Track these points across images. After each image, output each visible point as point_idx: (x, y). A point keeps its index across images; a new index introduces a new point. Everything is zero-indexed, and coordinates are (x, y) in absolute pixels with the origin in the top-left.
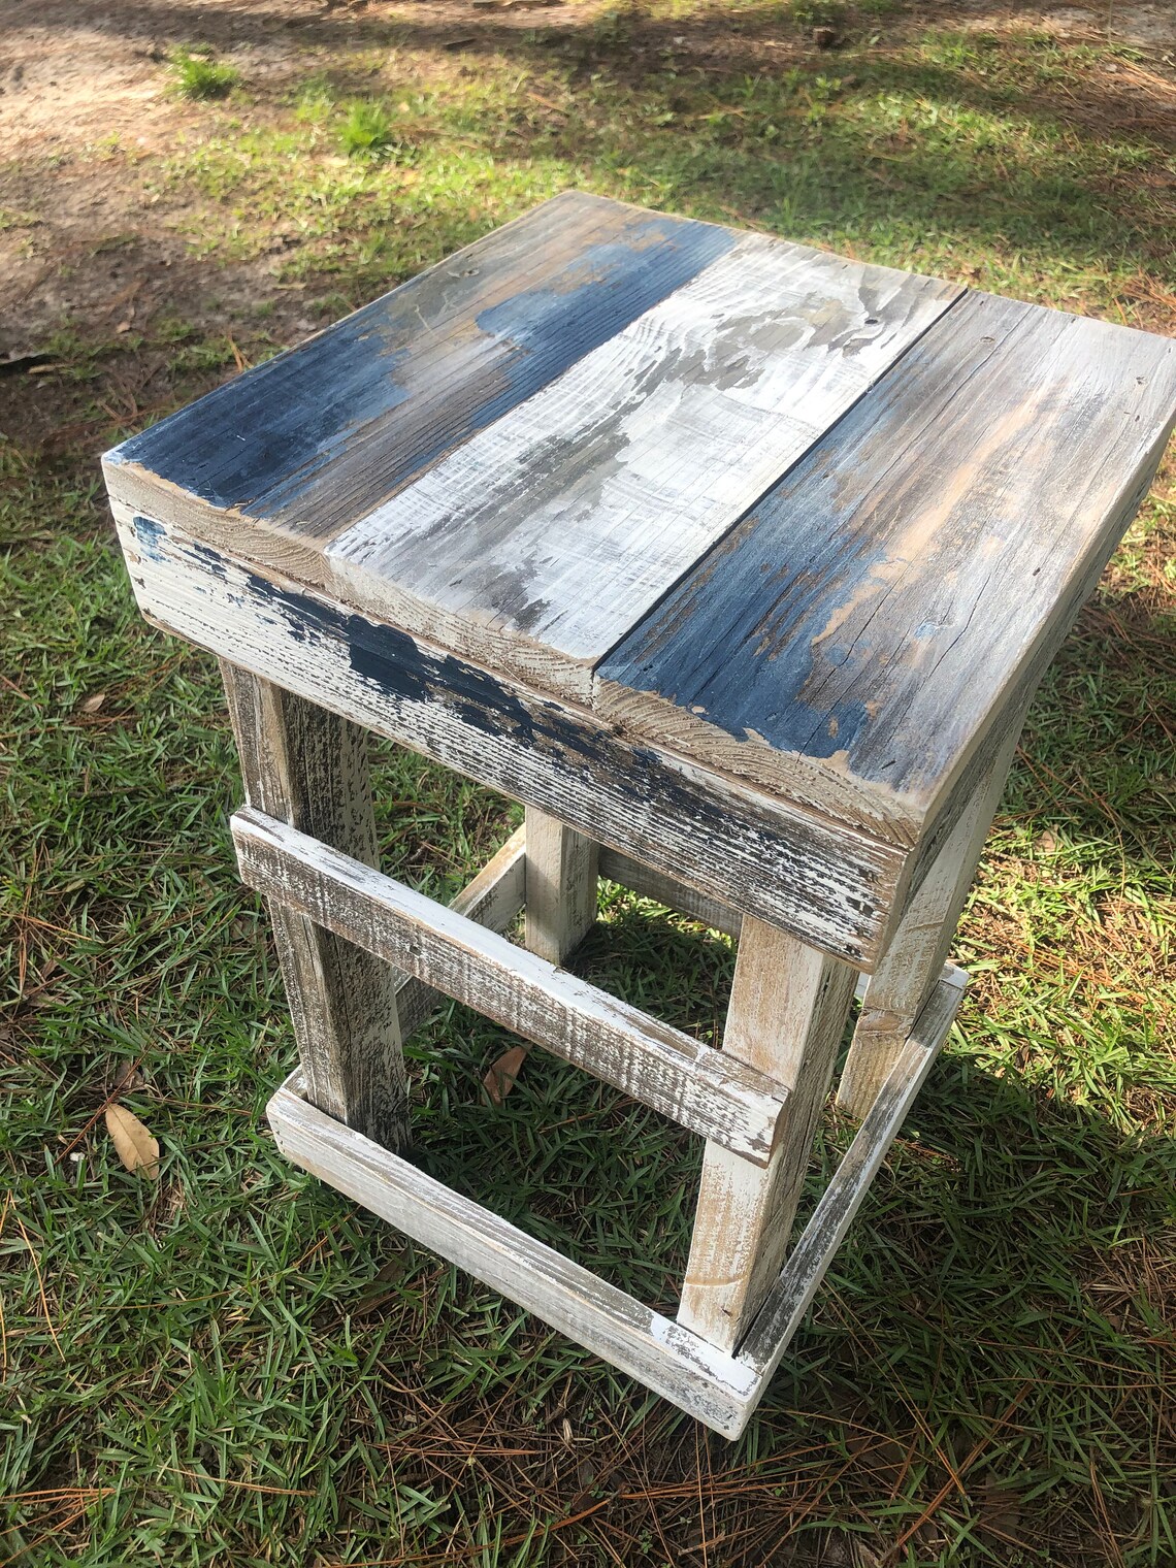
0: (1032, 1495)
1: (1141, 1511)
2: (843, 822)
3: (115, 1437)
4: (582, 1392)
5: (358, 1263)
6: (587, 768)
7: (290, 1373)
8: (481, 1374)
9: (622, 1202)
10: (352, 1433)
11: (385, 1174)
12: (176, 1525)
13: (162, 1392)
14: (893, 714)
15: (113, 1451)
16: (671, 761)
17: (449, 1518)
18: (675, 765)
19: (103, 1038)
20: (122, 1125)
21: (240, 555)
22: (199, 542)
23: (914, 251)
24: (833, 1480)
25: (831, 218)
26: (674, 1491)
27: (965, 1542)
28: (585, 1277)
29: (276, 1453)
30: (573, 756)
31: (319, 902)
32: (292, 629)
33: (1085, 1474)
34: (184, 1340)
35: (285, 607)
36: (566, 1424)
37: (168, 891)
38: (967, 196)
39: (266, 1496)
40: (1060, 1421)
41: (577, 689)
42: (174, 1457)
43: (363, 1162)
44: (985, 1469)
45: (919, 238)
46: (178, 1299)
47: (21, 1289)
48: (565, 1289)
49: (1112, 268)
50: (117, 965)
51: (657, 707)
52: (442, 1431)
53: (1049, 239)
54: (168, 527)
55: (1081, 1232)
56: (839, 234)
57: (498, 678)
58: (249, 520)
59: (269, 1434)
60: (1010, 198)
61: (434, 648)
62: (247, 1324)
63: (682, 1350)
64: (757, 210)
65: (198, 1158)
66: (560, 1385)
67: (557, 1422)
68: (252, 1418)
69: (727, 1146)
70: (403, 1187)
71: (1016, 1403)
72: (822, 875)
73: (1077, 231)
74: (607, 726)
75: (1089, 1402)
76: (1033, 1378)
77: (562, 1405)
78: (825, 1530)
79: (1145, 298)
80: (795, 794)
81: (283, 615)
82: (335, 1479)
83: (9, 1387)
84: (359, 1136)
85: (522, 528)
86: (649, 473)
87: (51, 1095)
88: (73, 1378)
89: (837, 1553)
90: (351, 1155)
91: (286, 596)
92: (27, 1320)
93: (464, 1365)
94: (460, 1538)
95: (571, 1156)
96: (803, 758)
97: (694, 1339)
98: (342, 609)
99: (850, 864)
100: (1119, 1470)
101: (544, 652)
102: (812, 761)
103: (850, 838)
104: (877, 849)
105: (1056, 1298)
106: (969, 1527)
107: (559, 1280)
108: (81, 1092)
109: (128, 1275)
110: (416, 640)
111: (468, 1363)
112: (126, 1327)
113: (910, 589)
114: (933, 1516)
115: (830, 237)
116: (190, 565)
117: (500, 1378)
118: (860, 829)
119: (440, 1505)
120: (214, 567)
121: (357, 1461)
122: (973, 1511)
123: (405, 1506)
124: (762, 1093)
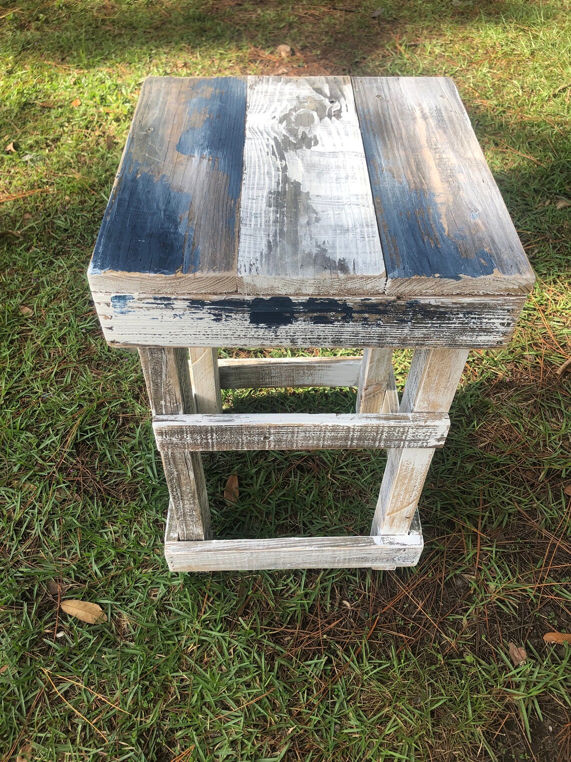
0: (504, 524)
1: (535, 509)
2: (501, 295)
3: (178, 726)
4: (341, 587)
5: (225, 597)
6: (380, 320)
7: (230, 654)
8: (302, 605)
9: (310, 511)
10: (271, 659)
11: (236, 549)
12: (231, 739)
13: (184, 697)
14: (495, 249)
15: (180, 733)
16: (423, 301)
17: (329, 662)
18: (427, 302)
19: (30, 578)
20: (73, 608)
21: (184, 294)
22: (157, 296)
23: (151, 62)
24: (444, 560)
25: (102, 55)
26: (397, 599)
27: (496, 552)
28: (340, 539)
29: (248, 686)
30: (372, 317)
31: (210, 441)
32: (215, 317)
33: (514, 508)
34: (178, 671)
35: (210, 309)
36: (345, 602)
37: (10, 498)
38: (156, 28)
39: (257, 702)
40: (497, 496)
41: (377, 288)
42: (211, 715)
43: (224, 550)
44: (485, 526)
45: (150, 55)
46: (160, 658)
47: (83, 701)
48: (336, 548)
49: (239, 48)
50: (8, 544)
51: (419, 281)
52: (303, 635)
53: (206, 41)
54: (136, 295)
55: (465, 430)
56: (111, 62)
57: (337, 298)
58: (191, 275)
59: (241, 680)
60: (176, 25)
61: (301, 298)
62: (198, 648)
63: (391, 543)
64: (63, 59)
65: (123, 599)
66: (333, 590)
67: (341, 604)
68: (231, 679)
69: (426, 447)
70: (247, 550)
71: (482, 498)
72: (490, 319)
73: (215, 34)
74: (393, 298)
75: (501, 484)
76: (481, 487)
77: (338, 597)
78: (451, 578)
79: (260, 59)
80: (481, 293)
81: (210, 313)
82: (278, 678)
83: (111, 742)
84: (214, 541)
85: (300, 234)
86: (322, 193)
87: (25, 615)
88: (139, 719)
89: (459, 582)
90: (217, 550)
91: (213, 303)
92: (97, 712)
93: (292, 607)
94: (338, 665)
95: (279, 505)
96: (485, 277)
97: (392, 537)
98: (248, 298)
99: (504, 310)
100: (523, 500)
101: (362, 278)
102: (489, 276)
103: (505, 300)
104: (517, 299)
105: (471, 457)
106: (495, 546)
107: (331, 546)
108: (39, 607)
109: (129, 664)
110: (291, 298)
111: (294, 605)
112: (147, 683)
113: (454, 203)
114: (481, 550)
115: (108, 64)
116: (148, 309)
117: (311, 602)
118: (508, 295)
119: (324, 660)
120: (165, 305)
121: (281, 666)
122: (491, 541)
123: (310, 669)
124: (440, 419)
